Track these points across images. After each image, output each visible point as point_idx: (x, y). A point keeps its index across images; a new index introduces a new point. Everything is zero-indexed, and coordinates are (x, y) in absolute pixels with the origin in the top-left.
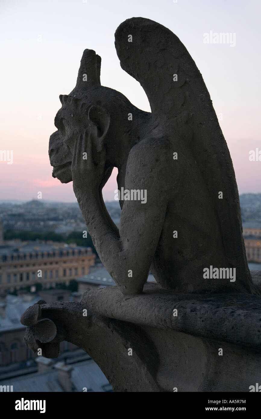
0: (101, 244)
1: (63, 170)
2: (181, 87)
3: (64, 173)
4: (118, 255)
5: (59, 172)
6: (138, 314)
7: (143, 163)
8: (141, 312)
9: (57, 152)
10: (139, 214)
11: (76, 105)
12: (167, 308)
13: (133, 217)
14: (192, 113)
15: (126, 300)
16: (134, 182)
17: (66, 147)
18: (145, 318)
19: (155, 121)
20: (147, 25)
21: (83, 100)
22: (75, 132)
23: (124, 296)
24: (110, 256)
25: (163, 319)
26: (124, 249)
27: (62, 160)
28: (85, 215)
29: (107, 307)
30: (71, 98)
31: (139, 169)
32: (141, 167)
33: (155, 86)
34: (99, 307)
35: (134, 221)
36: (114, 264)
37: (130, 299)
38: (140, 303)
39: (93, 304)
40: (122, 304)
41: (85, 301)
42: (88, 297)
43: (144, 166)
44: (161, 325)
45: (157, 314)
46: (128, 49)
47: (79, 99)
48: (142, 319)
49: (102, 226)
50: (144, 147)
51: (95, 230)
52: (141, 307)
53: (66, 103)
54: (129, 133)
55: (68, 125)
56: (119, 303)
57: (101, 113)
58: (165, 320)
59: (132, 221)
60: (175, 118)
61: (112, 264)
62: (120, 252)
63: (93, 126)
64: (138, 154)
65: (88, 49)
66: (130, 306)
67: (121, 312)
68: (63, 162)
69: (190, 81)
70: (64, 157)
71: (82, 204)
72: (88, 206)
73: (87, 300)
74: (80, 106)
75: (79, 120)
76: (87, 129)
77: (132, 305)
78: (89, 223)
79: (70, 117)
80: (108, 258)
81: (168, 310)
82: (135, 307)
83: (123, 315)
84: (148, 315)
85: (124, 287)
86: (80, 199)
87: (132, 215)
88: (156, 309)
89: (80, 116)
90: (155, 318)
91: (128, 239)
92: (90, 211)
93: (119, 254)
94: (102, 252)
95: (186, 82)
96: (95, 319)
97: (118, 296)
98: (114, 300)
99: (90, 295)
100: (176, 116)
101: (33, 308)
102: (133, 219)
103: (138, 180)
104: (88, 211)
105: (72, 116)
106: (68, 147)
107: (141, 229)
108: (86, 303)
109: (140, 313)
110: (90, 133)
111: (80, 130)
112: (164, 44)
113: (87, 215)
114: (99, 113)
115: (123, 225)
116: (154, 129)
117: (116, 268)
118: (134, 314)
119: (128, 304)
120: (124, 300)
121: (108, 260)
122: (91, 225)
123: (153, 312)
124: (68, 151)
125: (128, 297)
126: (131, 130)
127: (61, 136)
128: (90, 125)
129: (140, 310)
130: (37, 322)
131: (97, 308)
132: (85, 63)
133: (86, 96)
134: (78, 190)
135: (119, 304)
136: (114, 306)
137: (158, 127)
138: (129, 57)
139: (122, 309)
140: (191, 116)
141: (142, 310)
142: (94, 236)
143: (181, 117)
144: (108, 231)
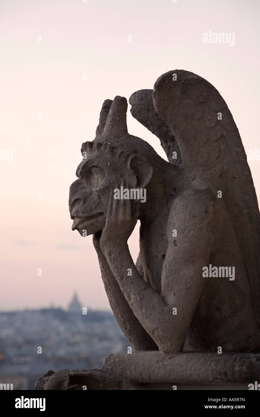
0: (141, 299)
1: (91, 221)
2: (216, 140)
3: (92, 224)
4: (163, 310)
5: (86, 223)
6: (189, 371)
7: (193, 215)
8: (193, 368)
9: (85, 202)
10: (187, 266)
11: (112, 153)
12: (225, 360)
13: (180, 269)
14: (226, 167)
15: (170, 359)
16: (183, 233)
17: (96, 197)
18: (199, 374)
19: (191, 173)
20: (191, 78)
21: (119, 148)
22: (111, 181)
23: (166, 355)
24: (154, 312)
25: (223, 372)
26: (169, 304)
27: (91, 210)
28: (118, 269)
29: (144, 369)
30: (107, 145)
31: (189, 220)
32: (191, 218)
33: (191, 137)
34: (131, 371)
35: (182, 273)
36: (159, 320)
37: (174, 357)
38: (190, 359)
39: (123, 368)
40: (166, 363)
41: (109, 367)
42: (114, 362)
43: (193, 217)
44: (219, 379)
45: (214, 367)
46: (167, 100)
47: (115, 146)
48: (194, 376)
49: (139, 280)
50: (192, 198)
51: (132, 285)
52: (192, 364)
53: (99, 150)
54: (163, 184)
55: (101, 173)
56: (161, 362)
57: (141, 163)
58: (225, 373)
59: (179, 274)
60: (210, 171)
61: (157, 319)
62: (165, 307)
63: (131, 176)
64: (187, 205)
65: (120, 97)
66: (177, 364)
67: (165, 372)
68: (92, 213)
69: (226, 135)
70: (94, 207)
71: (114, 257)
72: (121, 260)
73: (112, 365)
74: (118, 154)
75: (116, 169)
76: (124, 178)
77: (180, 363)
78: (123, 277)
79: (106, 165)
80: (151, 314)
81: (228, 363)
82: (184, 364)
83: (168, 374)
84: (203, 370)
85: (169, 344)
86: (111, 252)
87: (179, 268)
88: (212, 363)
89: (117, 164)
90: (212, 372)
91: (174, 293)
92: (123, 265)
93: (164, 308)
94: (143, 308)
95: (222, 136)
96: (126, 385)
97: (158, 356)
98: (154, 360)
99: (117, 360)
100: (210, 169)
101: (60, 374)
102: (180, 272)
103: (187, 231)
104: (121, 265)
105: (109, 164)
106: (99, 196)
107: (189, 282)
108: (112, 369)
109: (191, 370)
110: (128, 183)
111: (117, 179)
112: (205, 97)
113: (120, 270)
114: (139, 162)
115: (168, 278)
116: (193, 181)
117: (162, 324)
118: (183, 371)
119: (174, 362)
120: (167, 358)
121: (152, 316)
122: (126, 280)
123: (209, 366)
124: (98, 201)
125: (172, 356)
126: (164, 181)
127: (85, 185)
128: (127, 174)
129: (192, 367)
130: (68, 388)
131: (128, 372)
132: (118, 111)
133: (122, 145)
134: (109, 243)
135: (161, 364)
136: (154, 366)
137: (196, 179)
138: (166, 107)
139: (166, 368)
140: (225, 170)
141: (193, 366)
142: (131, 291)
143: (216, 170)
144: (147, 286)
